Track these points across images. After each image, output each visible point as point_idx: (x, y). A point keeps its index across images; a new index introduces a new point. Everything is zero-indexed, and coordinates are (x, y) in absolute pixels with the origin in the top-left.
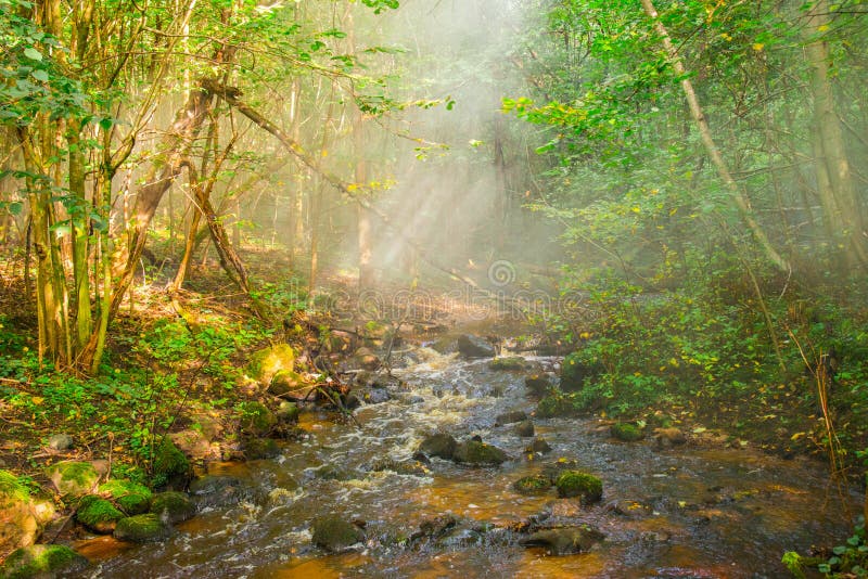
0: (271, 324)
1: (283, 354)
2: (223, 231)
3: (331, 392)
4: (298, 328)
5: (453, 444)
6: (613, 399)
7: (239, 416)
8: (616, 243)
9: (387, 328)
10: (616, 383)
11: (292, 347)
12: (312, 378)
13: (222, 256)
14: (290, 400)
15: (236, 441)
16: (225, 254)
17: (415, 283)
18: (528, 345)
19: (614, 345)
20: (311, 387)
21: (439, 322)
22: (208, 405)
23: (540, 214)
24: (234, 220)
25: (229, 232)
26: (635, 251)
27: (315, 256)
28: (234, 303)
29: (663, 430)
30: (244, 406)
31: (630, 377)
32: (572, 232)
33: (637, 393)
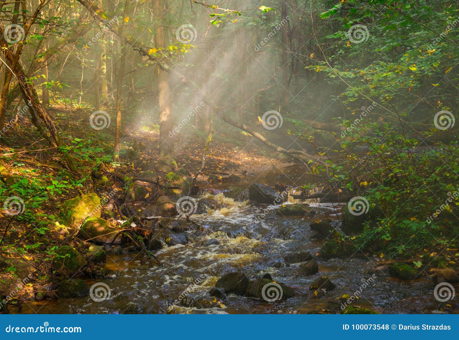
0: (79, 175)
1: (91, 203)
2: (34, 91)
3: (135, 235)
4: (105, 178)
5: (246, 281)
6: (391, 241)
7: (52, 259)
8: (393, 100)
9: (185, 178)
10: (393, 226)
11: (100, 196)
12: (118, 224)
13: (33, 114)
14: (98, 243)
15: (48, 282)
16: (35, 113)
17: (210, 138)
18: (312, 192)
19: (392, 193)
20: (117, 232)
21: (231, 173)
22: (22, 250)
23: (323, 74)
24: (43, 80)
25: (39, 92)
26: (411, 107)
27: (119, 114)
28: (45, 157)
29: (437, 270)
30: (55, 249)
31: (406, 222)
32: (352, 91)
33: (413, 236)
